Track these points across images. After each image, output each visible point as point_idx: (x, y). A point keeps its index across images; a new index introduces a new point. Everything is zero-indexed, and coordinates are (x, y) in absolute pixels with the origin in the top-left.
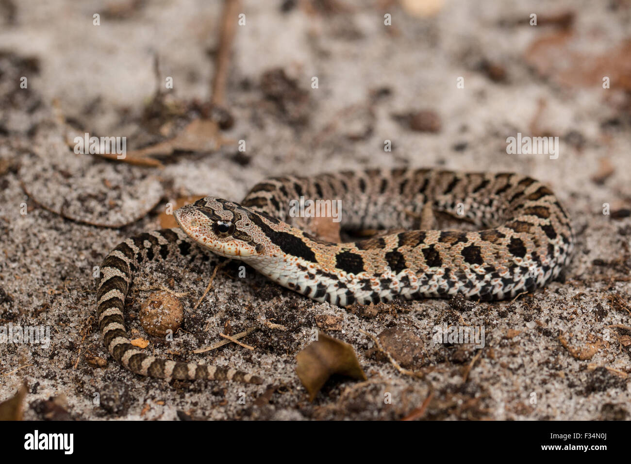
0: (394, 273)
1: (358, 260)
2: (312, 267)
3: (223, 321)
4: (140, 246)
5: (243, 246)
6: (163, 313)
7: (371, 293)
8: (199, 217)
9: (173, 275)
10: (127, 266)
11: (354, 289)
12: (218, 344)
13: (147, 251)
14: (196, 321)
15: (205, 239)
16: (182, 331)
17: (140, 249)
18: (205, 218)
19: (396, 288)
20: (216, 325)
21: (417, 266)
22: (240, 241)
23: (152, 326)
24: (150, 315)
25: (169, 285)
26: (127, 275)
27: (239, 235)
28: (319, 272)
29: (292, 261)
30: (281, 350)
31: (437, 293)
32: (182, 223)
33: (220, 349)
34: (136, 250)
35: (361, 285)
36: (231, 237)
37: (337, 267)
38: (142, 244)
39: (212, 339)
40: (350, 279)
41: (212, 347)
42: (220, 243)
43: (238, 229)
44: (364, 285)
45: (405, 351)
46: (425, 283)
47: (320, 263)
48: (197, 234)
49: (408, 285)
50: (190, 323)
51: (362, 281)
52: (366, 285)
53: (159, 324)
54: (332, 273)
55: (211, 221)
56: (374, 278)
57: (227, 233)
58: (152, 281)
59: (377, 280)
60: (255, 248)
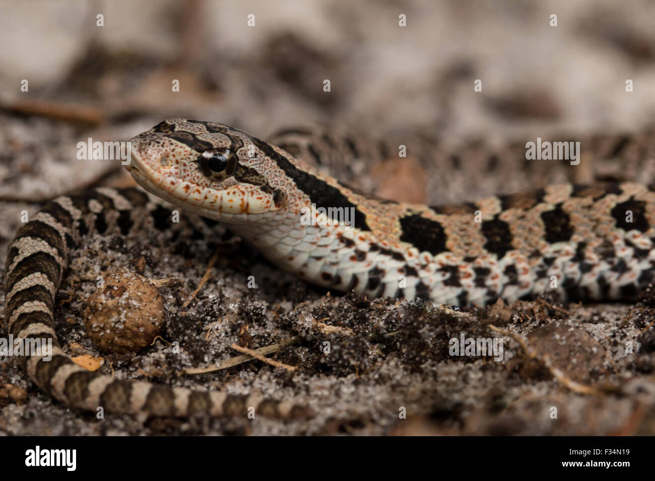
0: (493, 258)
1: (437, 230)
2: (362, 239)
3: (234, 328)
4: (83, 208)
5: (252, 193)
6: (128, 307)
7: (457, 291)
8: (173, 147)
9: (143, 253)
10: (60, 237)
11: (431, 281)
12: (228, 362)
13: (95, 217)
14: (188, 322)
15: (187, 187)
16: (163, 343)
17: (83, 213)
18: (183, 150)
19: (495, 285)
20: (223, 334)
21: (530, 245)
22: (247, 185)
23: (108, 331)
24: (105, 310)
25: (137, 268)
26: (60, 253)
27: (244, 175)
28: (374, 247)
29: (330, 229)
30: (345, 367)
31: (561, 290)
32: (143, 163)
33: (234, 371)
34: (76, 214)
35: (444, 275)
36: (233, 178)
37: (403, 239)
38: (86, 205)
39: (218, 355)
40: (424, 262)
41: (218, 366)
42: (213, 191)
43: (242, 164)
44: (448, 275)
45: (574, 361)
46: (542, 275)
47: (375, 232)
48: (172, 179)
49: (514, 282)
50: (177, 326)
51: (444, 269)
52: (452, 276)
53: (121, 327)
54: (394, 249)
55: (194, 152)
56: (464, 264)
57: (223, 172)
58: (106, 263)
59: (469, 269)
60: (272, 196)
